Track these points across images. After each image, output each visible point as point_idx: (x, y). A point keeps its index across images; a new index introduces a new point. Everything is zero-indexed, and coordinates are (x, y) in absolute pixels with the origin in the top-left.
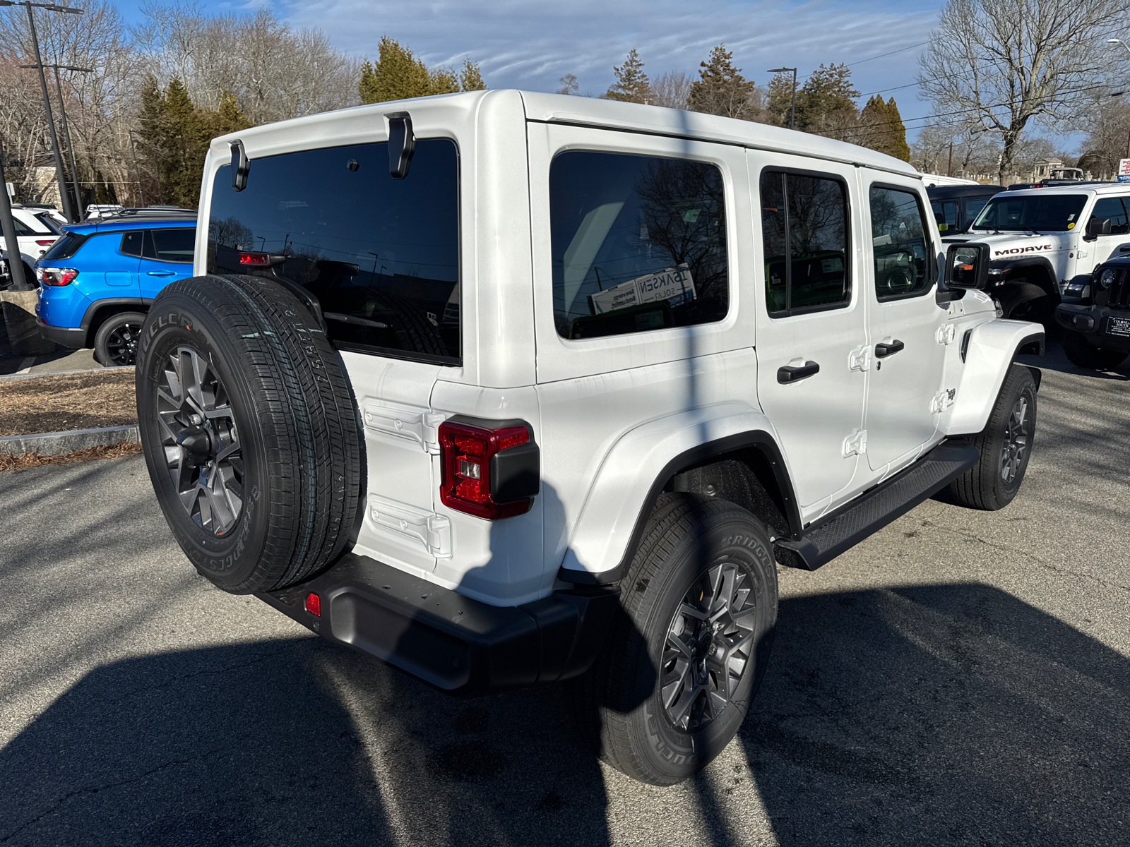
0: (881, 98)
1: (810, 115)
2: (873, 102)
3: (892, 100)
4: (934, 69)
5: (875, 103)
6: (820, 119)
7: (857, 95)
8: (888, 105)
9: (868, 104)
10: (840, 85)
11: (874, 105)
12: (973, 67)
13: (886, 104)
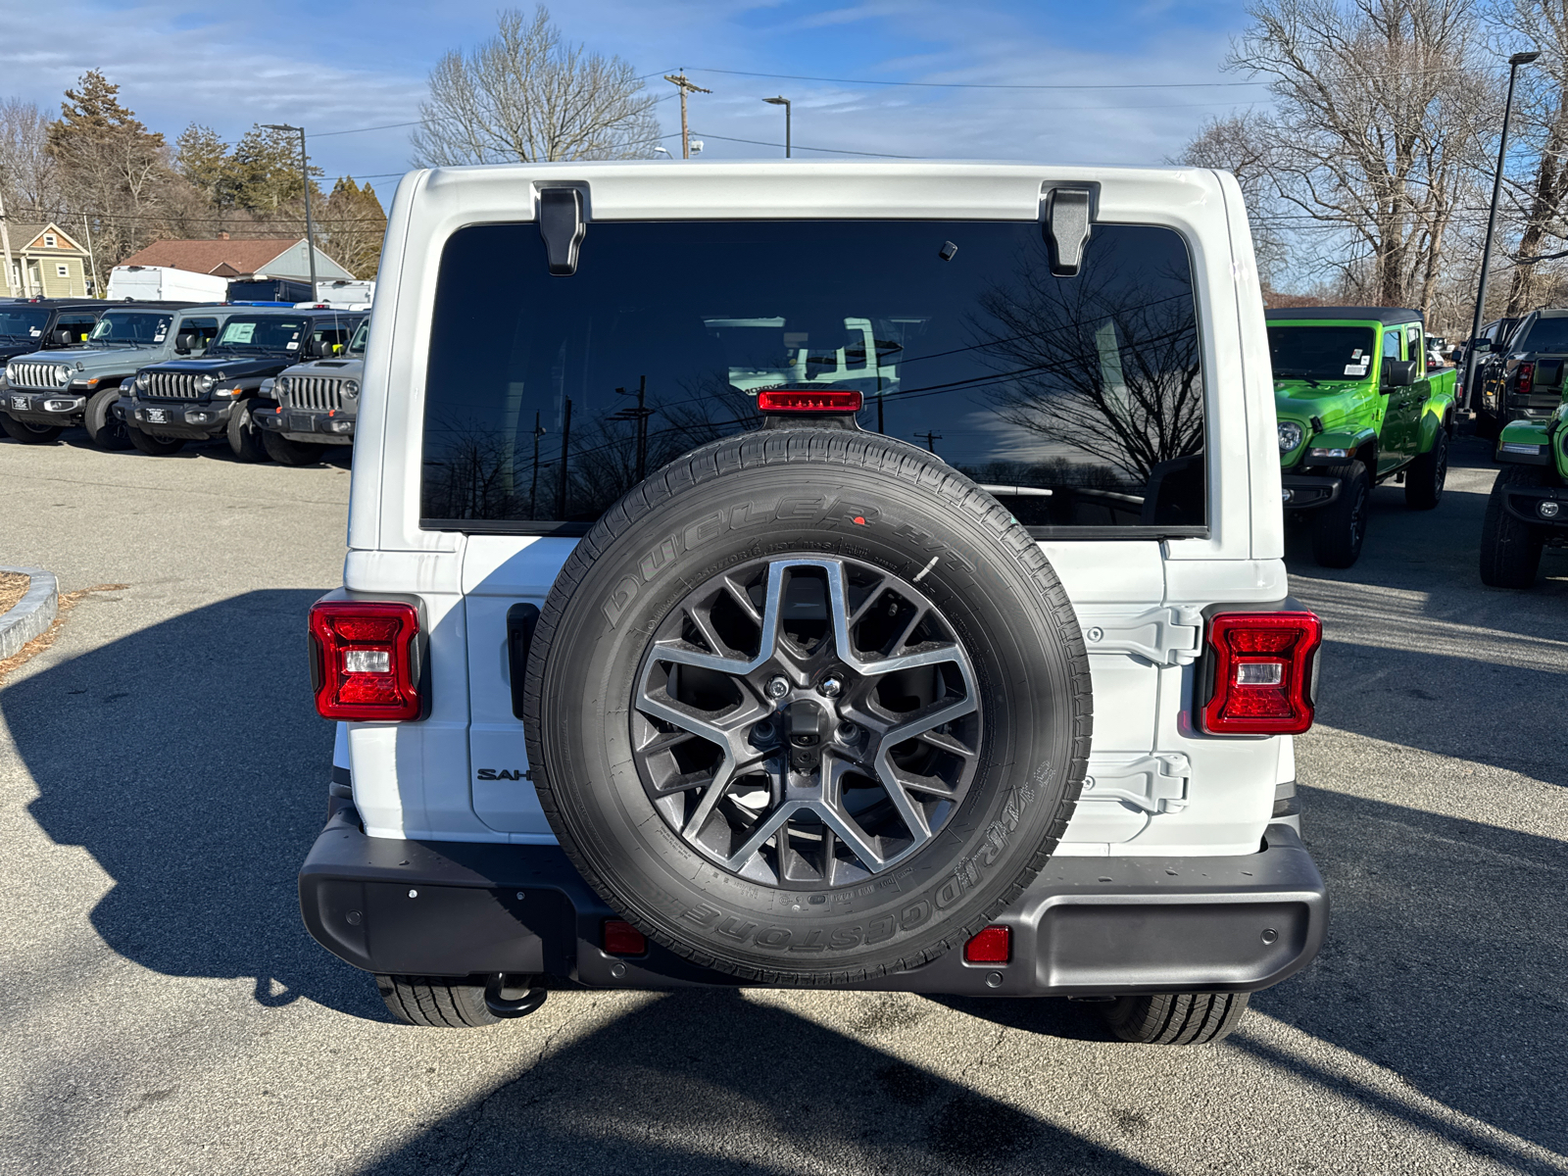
0: (353, 182)
1: (252, 194)
2: (343, 187)
3: (368, 186)
4: (433, 153)
5: (346, 188)
6: (271, 202)
7: (318, 172)
8: (364, 193)
9: (336, 188)
10: (292, 156)
11: (344, 189)
12: (480, 157)
13: (361, 190)
